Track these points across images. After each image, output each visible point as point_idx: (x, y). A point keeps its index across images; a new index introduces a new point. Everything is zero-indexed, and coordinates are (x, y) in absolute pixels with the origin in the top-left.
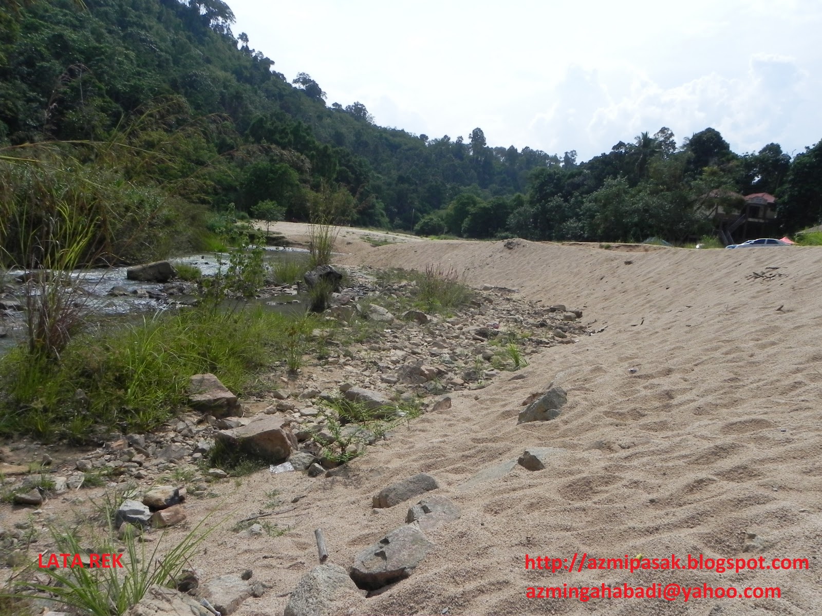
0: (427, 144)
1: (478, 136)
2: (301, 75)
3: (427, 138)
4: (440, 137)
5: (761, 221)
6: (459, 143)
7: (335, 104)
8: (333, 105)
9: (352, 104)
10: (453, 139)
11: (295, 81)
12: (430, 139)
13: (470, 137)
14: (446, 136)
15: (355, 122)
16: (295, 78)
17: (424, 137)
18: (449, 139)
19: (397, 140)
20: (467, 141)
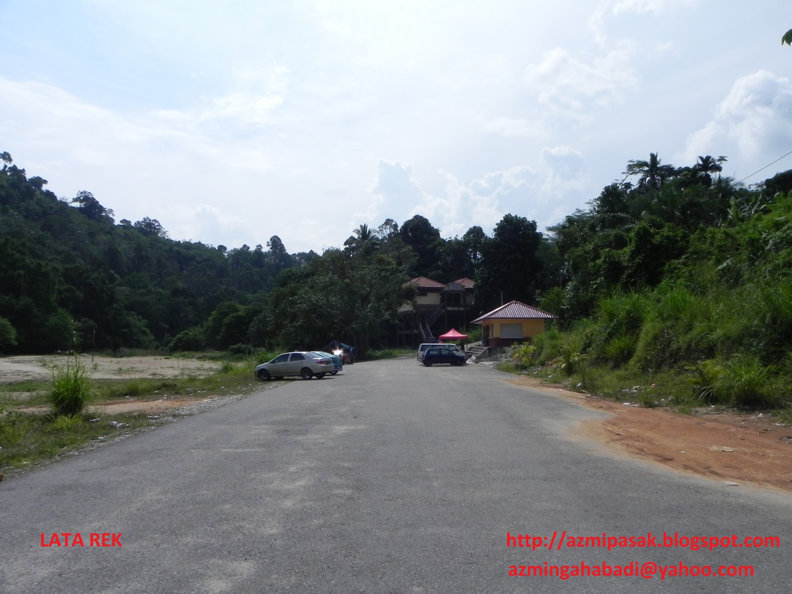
0: (226, 254)
1: (276, 242)
2: (82, 193)
3: (225, 248)
4: (239, 246)
5: (462, 309)
6: (258, 252)
7: (124, 221)
8: (121, 222)
9: (141, 220)
10: (253, 248)
11: (75, 200)
12: (229, 249)
13: (268, 245)
14: (245, 246)
15: (144, 238)
16: (75, 197)
17: (222, 248)
18: (248, 248)
19: (191, 252)
20: (266, 249)
